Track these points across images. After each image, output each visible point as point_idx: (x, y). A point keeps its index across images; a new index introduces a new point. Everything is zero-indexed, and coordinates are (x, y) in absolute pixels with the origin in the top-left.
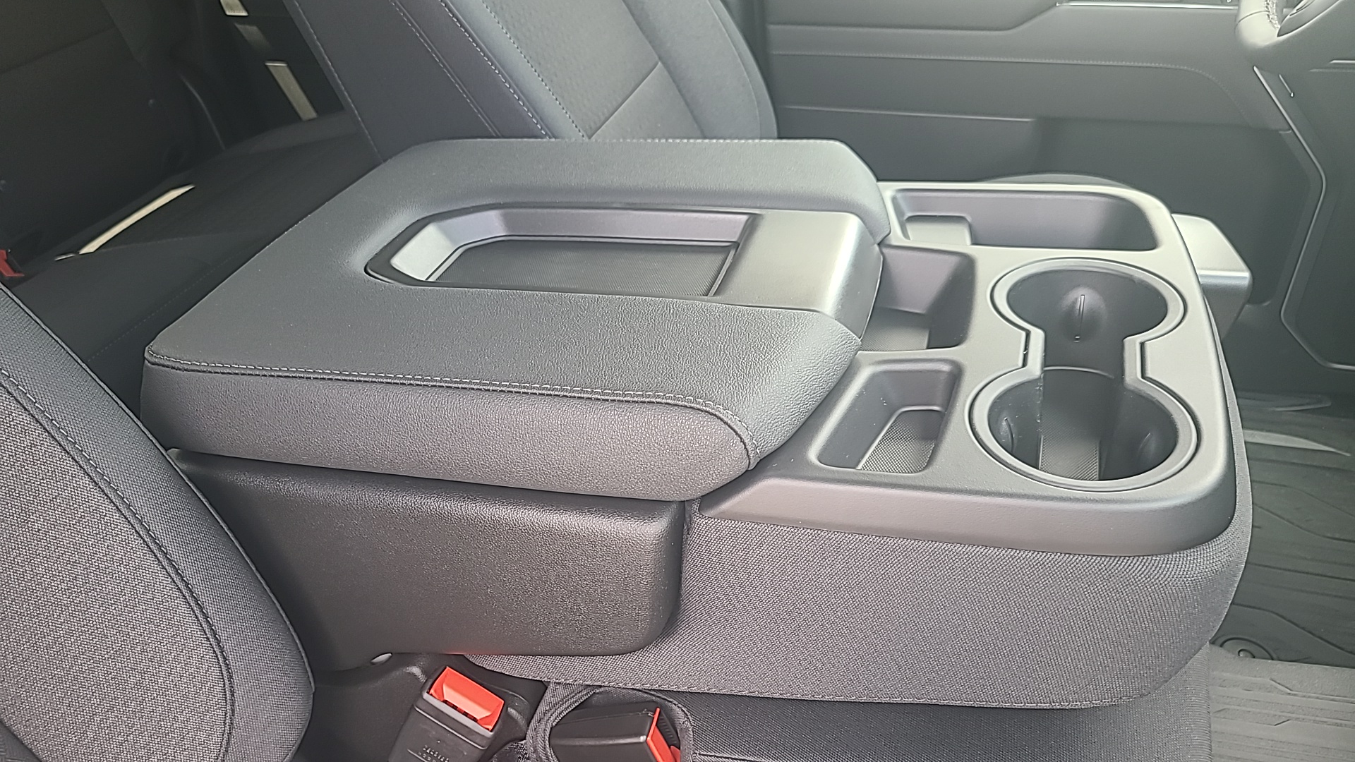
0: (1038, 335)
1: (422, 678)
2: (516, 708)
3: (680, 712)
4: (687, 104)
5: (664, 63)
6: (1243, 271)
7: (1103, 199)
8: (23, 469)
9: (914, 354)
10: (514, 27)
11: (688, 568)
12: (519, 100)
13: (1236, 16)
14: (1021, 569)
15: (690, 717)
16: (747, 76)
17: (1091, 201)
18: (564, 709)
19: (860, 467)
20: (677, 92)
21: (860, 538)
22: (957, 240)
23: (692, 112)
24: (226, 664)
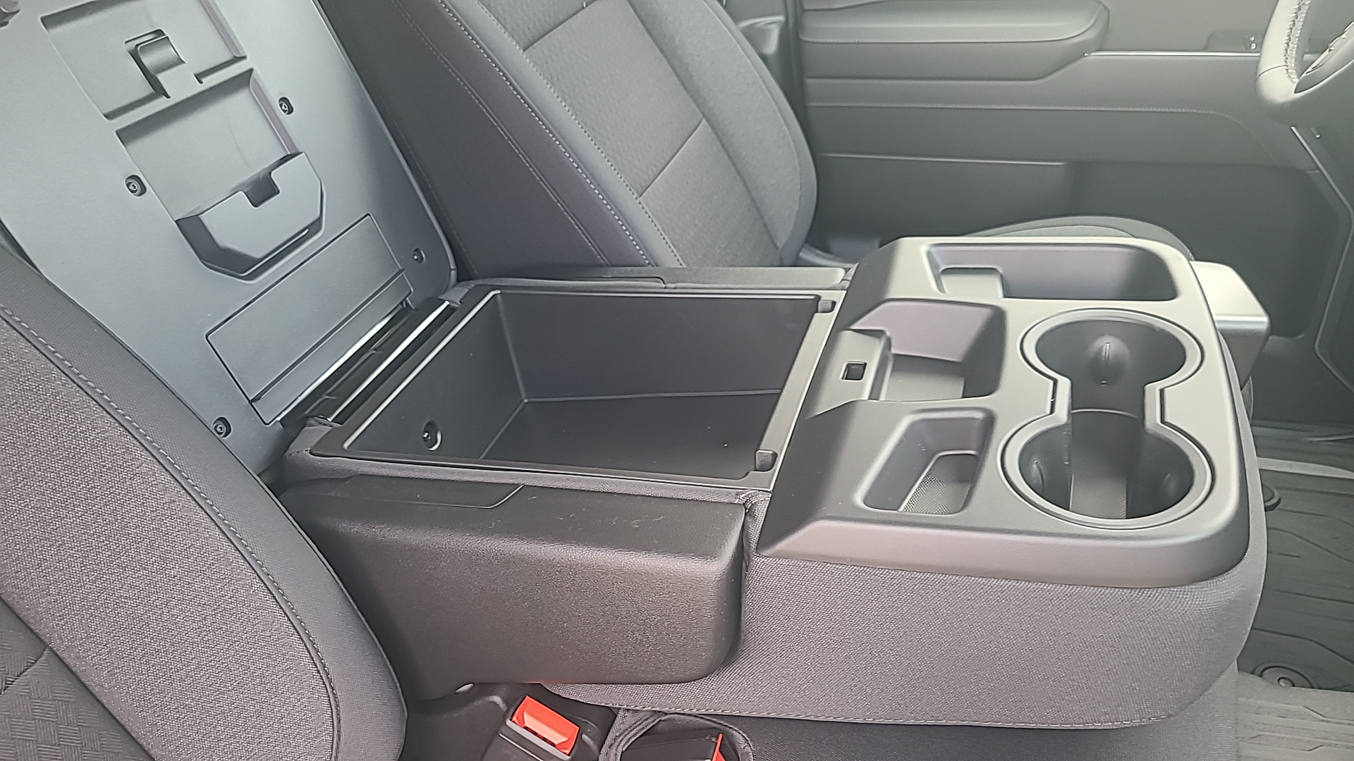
0: (1064, 384)
1: (503, 706)
2: (589, 734)
3: (741, 737)
4: (730, 158)
5: (708, 121)
6: (1260, 316)
7: (1127, 250)
8: (162, 523)
9: (950, 403)
10: (570, 96)
11: (747, 601)
12: (577, 168)
13: (1257, 63)
14: (1050, 600)
15: (750, 742)
16: (787, 130)
17: (1115, 252)
18: (632, 736)
19: (902, 509)
20: (720, 147)
21: (903, 574)
22: (989, 292)
23: (735, 165)
24: (334, 693)
